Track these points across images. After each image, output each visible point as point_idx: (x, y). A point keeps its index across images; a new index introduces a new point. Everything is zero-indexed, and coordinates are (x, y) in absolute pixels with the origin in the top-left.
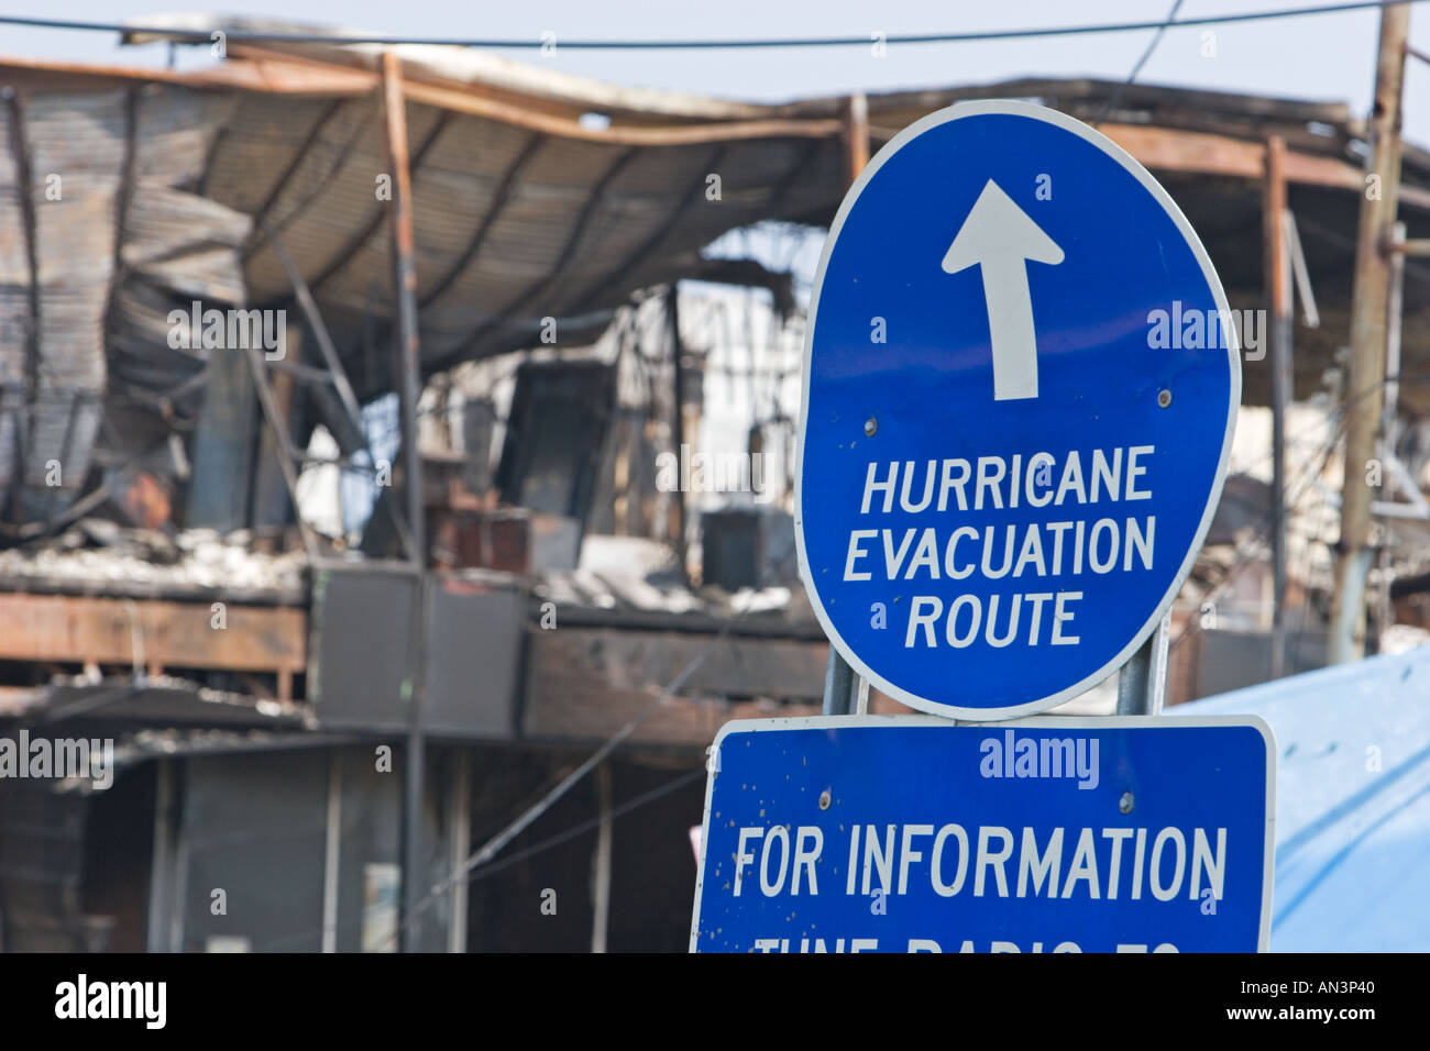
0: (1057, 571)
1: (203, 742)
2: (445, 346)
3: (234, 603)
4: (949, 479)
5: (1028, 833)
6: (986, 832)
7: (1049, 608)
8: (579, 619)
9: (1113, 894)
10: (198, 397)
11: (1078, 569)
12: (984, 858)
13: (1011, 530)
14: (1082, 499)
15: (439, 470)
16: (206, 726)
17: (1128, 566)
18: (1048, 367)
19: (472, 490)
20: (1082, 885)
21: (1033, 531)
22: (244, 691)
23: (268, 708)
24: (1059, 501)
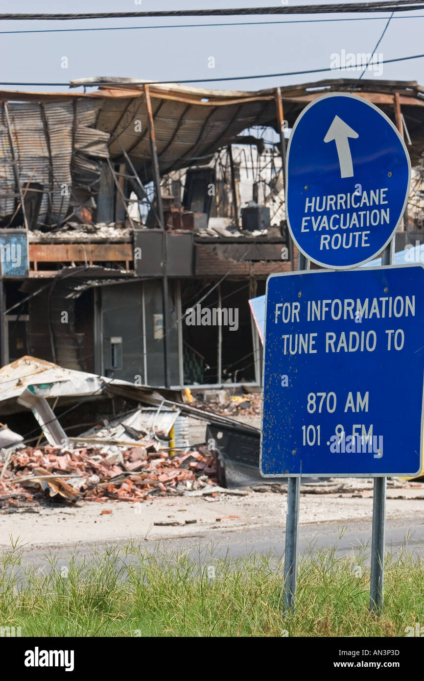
0: (362, 225)
1: (106, 282)
2: (167, 166)
3: (112, 243)
4: (330, 201)
5: (358, 301)
6: (346, 301)
7: (360, 236)
8: (210, 241)
9: (383, 316)
10: (98, 185)
11: (368, 225)
12: (346, 308)
13: (348, 214)
14: (368, 205)
15: (166, 201)
16: (106, 278)
17: (382, 223)
18: (356, 168)
19: (176, 207)
20: (375, 314)
21: (355, 214)
22: (116, 268)
23: (123, 272)
24: (361, 206)
